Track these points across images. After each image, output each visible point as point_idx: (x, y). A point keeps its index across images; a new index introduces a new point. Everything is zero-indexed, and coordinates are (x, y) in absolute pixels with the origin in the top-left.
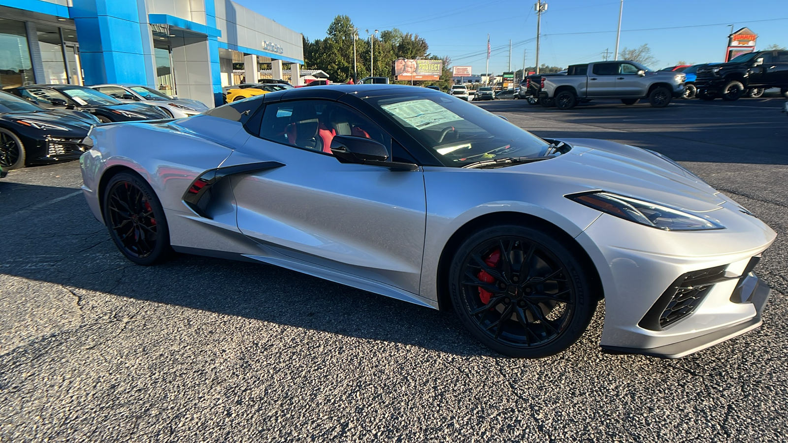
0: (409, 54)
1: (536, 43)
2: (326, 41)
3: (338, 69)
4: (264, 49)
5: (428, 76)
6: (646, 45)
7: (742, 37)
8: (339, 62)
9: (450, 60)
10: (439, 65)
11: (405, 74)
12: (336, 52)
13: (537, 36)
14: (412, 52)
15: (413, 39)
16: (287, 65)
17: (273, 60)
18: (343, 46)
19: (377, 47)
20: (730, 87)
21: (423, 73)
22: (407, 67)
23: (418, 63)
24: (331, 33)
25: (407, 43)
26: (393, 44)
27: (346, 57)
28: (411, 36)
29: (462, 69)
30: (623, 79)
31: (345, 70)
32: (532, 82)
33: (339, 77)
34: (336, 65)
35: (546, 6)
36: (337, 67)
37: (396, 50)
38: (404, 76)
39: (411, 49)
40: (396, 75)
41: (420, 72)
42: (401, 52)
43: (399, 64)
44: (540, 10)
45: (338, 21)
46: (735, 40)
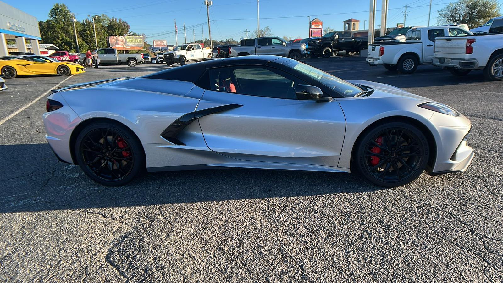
0: (117, 32)
1: (208, 25)
2: (48, 22)
3: (62, 43)
4: (10, 29)
5: (134, 47)
6: (268, 27)
7: (316, 23)
8: (63, 38)
9: (146, 36)
10: (141, 39)
11: (117, 46)
12: (58, 30)
13: (208, 21)
14: (118, 30)
15: (118, 22)
16: (28, 40)
17: (16, 37)
18: (64, 26)
19: (92, 27)
20: (325, 51)
21: (131, 45)
22: (119, 41)
23: (126, 38)
24: (52, 16)
25: (114, 24)
26: (103, 25)
27: (68, 34)
28: (116, 19)
29: (159, 42)
30: (275, 47)
31: (68, 44)
32: (221, 50)
33: (64, 49)
34: (60, 40)
35: (211, 2)
36: (61, 42)
37: (107, 30)
38: (117, 47)
39: (117, 29)
40: (111, 47)
41: (128, 44)
42: (110, 31)
43: (112, 39)
44: (208, 4)
45: (56, 8)
46: (313, 25)
